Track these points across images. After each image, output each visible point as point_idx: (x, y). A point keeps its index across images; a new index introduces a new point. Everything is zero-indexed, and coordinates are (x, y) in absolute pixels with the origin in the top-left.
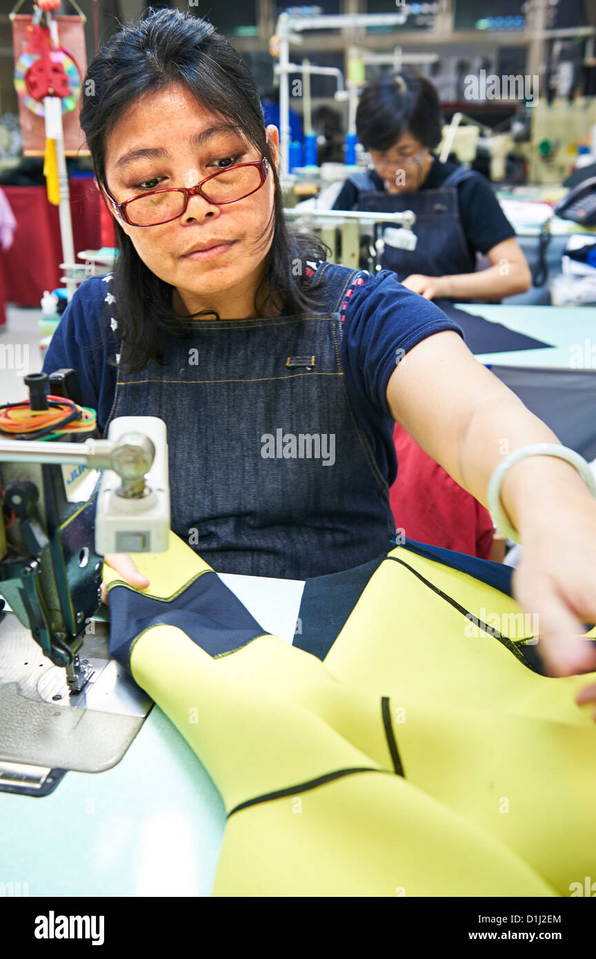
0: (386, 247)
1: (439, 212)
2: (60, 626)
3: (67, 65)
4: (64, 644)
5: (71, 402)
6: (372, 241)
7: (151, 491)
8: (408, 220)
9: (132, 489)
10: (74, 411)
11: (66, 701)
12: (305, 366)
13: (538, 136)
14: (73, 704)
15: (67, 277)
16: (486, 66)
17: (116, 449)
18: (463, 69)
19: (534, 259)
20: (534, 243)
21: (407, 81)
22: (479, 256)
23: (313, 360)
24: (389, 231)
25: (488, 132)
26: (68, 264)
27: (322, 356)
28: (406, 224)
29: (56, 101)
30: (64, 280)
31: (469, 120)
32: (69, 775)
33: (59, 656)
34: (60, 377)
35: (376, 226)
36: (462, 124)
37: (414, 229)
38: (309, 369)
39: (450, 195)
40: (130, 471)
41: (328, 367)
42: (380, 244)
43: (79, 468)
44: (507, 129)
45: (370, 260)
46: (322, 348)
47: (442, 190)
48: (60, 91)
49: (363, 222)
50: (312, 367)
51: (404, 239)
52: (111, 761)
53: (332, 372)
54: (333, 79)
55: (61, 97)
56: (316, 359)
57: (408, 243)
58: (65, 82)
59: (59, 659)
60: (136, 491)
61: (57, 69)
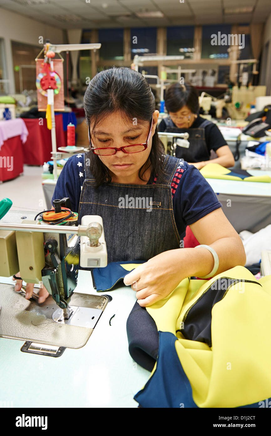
0: (177, 146)
1: (197, 137)
2: (63, 293)
3: (56, 76)
4: (64, 300)
5: (69, 210)
6: (172, 144)
7: (100, 244)
8: (186, 136)
9: (94, 243)
10: (71, 213)
11: (63, 322)
12: (157, 206)
13: (235, 101)
14: (66, 323)
15: (54, 157)
16: (213, 74)
17: (88, 229)
18: (204, 73)
19: (234, 150)
20: (235, 144)
21: (186, 86)
22: (212, 151)
23: (160, 203)
24: (179, 140)
25: (215, 99)
26: (54, 152)
27: (164, 202)
28: (185, 137)
29: (52, 91)
30: (52, 158)
31: (207, 95)
32: (66, 349)
33: (62, 305)
34: (65, 201)
35: (174, 138)
36: (205, 96)
37: (189, 140)
38: (159, 207)
39: (202, 131)
40: (94, 237)
41: (166, 206)
42: (175, 145)
43: (71, 235)
44: (222, 98)
45: (171, 151)
46: (163, 199)
47: (199, 129)
48: (54, 87)
49: (168, 137)
50: (160, 206)
51: (184, 143)
52: (82, 344)
53: (167, 208)
54: (156, 80)
55: (54, 89)
56: (161, 203)
57: (186, 145)
58: (55, 84)
59: (63, 306)
60: (95, 244)
61: (52, 79)
